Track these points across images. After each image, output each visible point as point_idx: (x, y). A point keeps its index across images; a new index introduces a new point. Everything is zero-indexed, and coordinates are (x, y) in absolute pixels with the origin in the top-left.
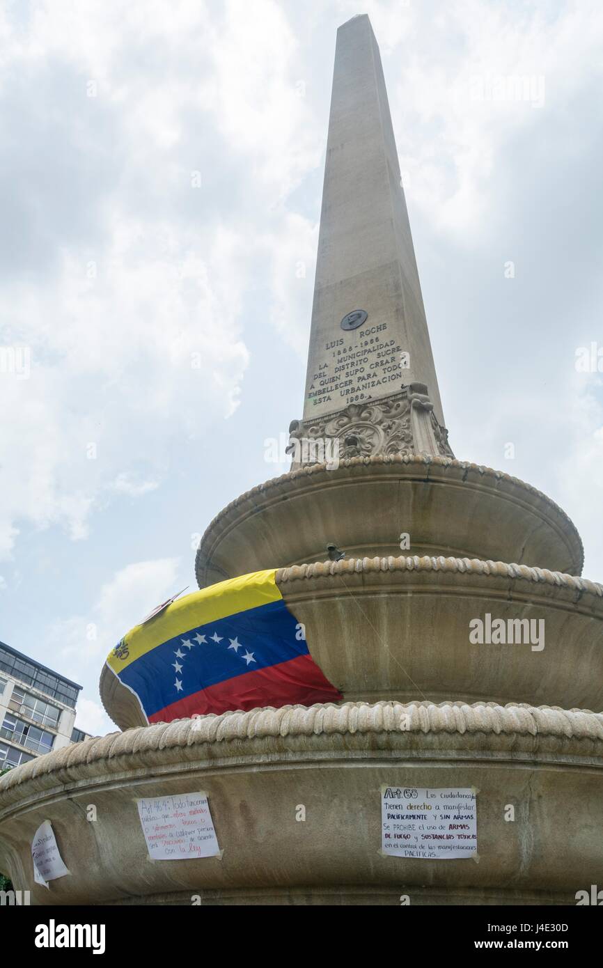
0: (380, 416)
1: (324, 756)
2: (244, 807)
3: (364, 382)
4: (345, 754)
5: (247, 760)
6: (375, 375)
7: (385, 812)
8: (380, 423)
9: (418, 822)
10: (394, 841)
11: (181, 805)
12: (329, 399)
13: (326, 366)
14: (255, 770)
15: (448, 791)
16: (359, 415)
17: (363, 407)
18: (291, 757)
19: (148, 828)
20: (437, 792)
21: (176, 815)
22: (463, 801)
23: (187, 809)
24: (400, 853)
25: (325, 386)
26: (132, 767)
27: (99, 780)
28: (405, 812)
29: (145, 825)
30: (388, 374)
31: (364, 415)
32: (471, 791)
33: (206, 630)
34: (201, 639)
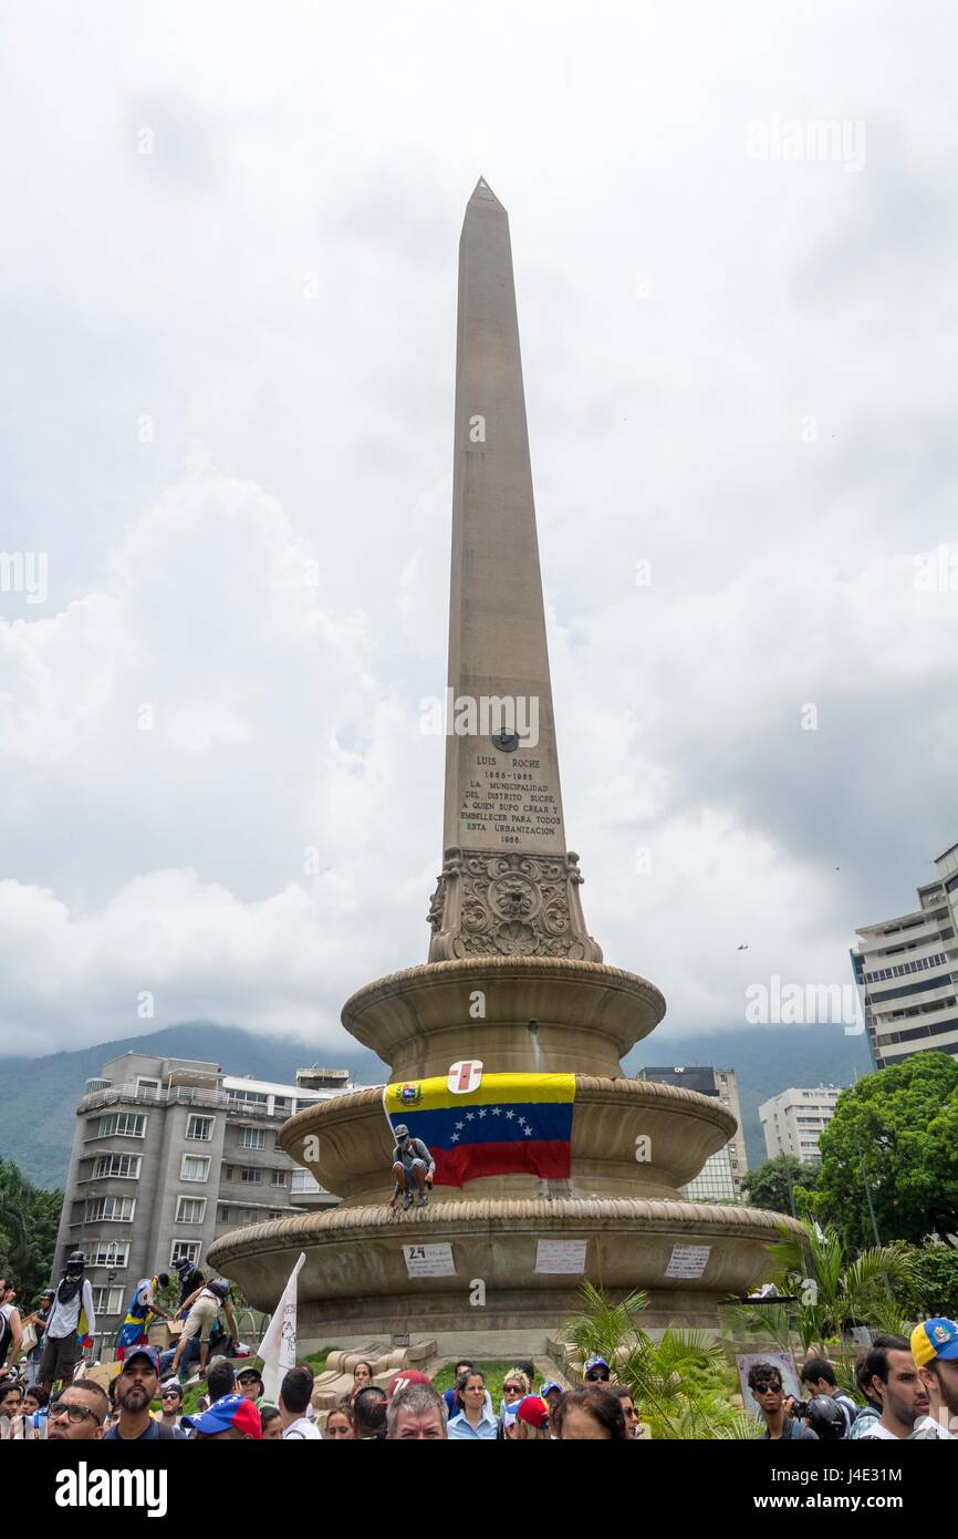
0: (540, 877)
1: (662, 1229)
2: (604, 1250)
3: (519, 824)
4: (671, 1230)
5: (624, 1228)
6: (529, 820)
7: (673, 1255)
8: (539, 882)
9: (684, 1261)
10: (672, 1269)
11: (569, 1246)
12: (484, 828)
13: (478, 785)
14: (626, 1233)
15: (700, 1247)
16: (519, 864)
17: (522, 857)
18: (647, 1229)
19: (540, 1256)
20: (697, 1247)
21: (564, 1250)
22: (704, 1252)
23: (572, 1249)
24: (673, 1276)
25: (478, 811)
26: (552, 1224)
27: (523, 1228)
28: (680, 1256)
29: (539, 1254)
30: (541, 825)
31: (524, 866)
32: (709, 1248)
33: (505, 1107)
34: (496, 1111)
